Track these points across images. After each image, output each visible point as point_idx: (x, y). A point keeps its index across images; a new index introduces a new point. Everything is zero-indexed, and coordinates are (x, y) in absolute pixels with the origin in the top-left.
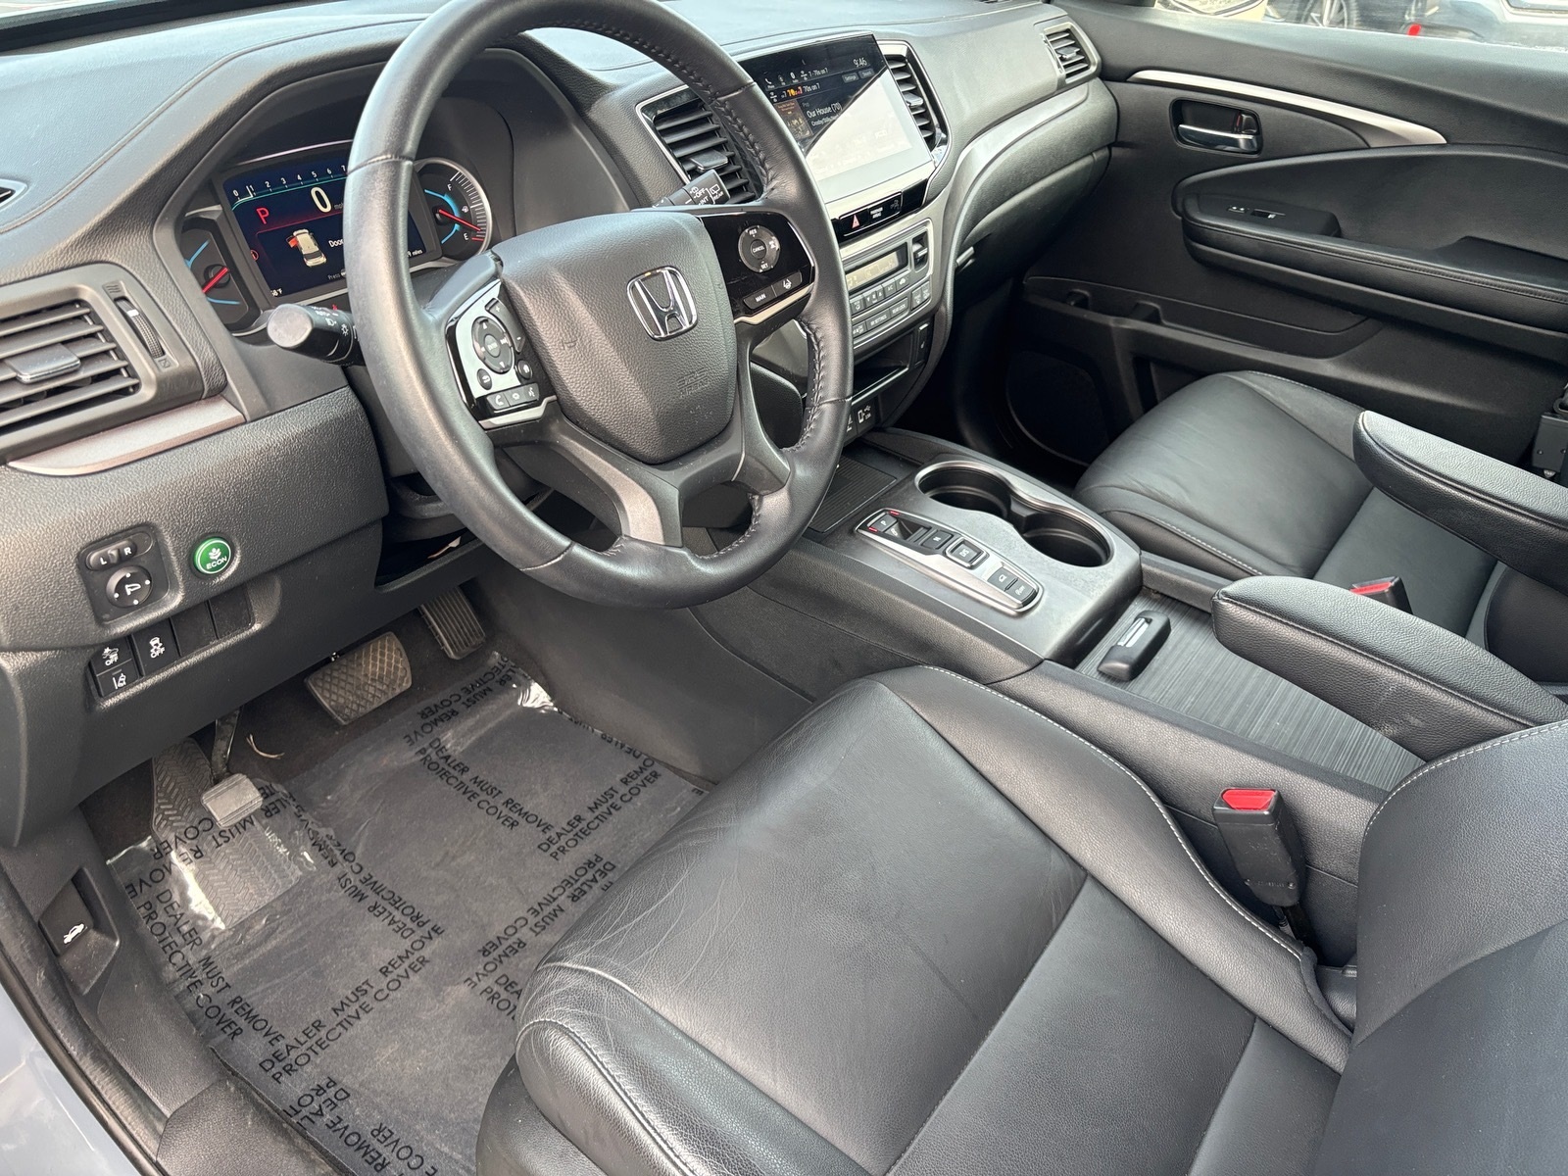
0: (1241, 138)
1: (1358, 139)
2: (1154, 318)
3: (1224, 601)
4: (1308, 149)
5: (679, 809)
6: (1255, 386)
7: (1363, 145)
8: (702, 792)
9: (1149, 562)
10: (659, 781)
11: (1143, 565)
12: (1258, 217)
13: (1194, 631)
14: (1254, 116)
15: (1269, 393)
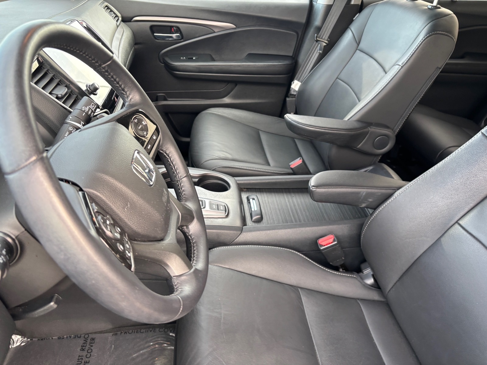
0: (174, 36)
1: (211, 30)
2: (165, 99)
3: (314, 188)
4: (197, 35)
5: (113, 346)
6: (215, 113)
7: (213, 32)
8: (117, 334)
9: (239, 180)
10: (96, 341)
11: (238, 182)
12: (190, 59)
13: (263, 196)
14: (178, 28)
15: (220, 114)
